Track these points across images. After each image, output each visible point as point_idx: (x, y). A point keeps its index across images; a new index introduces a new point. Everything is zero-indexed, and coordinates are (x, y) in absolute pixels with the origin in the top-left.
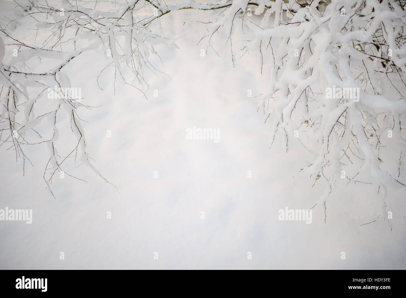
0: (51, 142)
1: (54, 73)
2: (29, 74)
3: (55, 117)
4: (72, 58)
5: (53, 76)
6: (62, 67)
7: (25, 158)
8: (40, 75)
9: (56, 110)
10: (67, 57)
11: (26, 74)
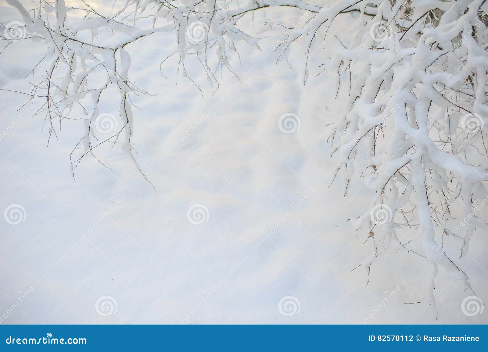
0: (89, 121)
1: (115, 49)
2: (87, 44)
3: (99, 96)
4: (142, 36)
5: (113, 52)
6: (126, 44)
7: (53, 131)
8: (99, 47)
9: (102, 88)
10: (135, 34)
11: (83, 44)
